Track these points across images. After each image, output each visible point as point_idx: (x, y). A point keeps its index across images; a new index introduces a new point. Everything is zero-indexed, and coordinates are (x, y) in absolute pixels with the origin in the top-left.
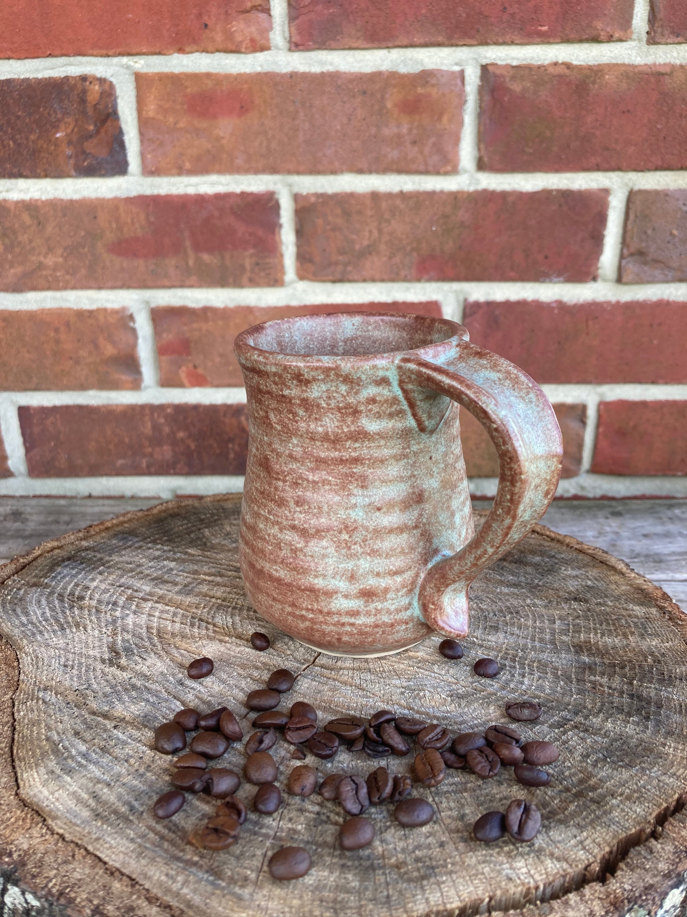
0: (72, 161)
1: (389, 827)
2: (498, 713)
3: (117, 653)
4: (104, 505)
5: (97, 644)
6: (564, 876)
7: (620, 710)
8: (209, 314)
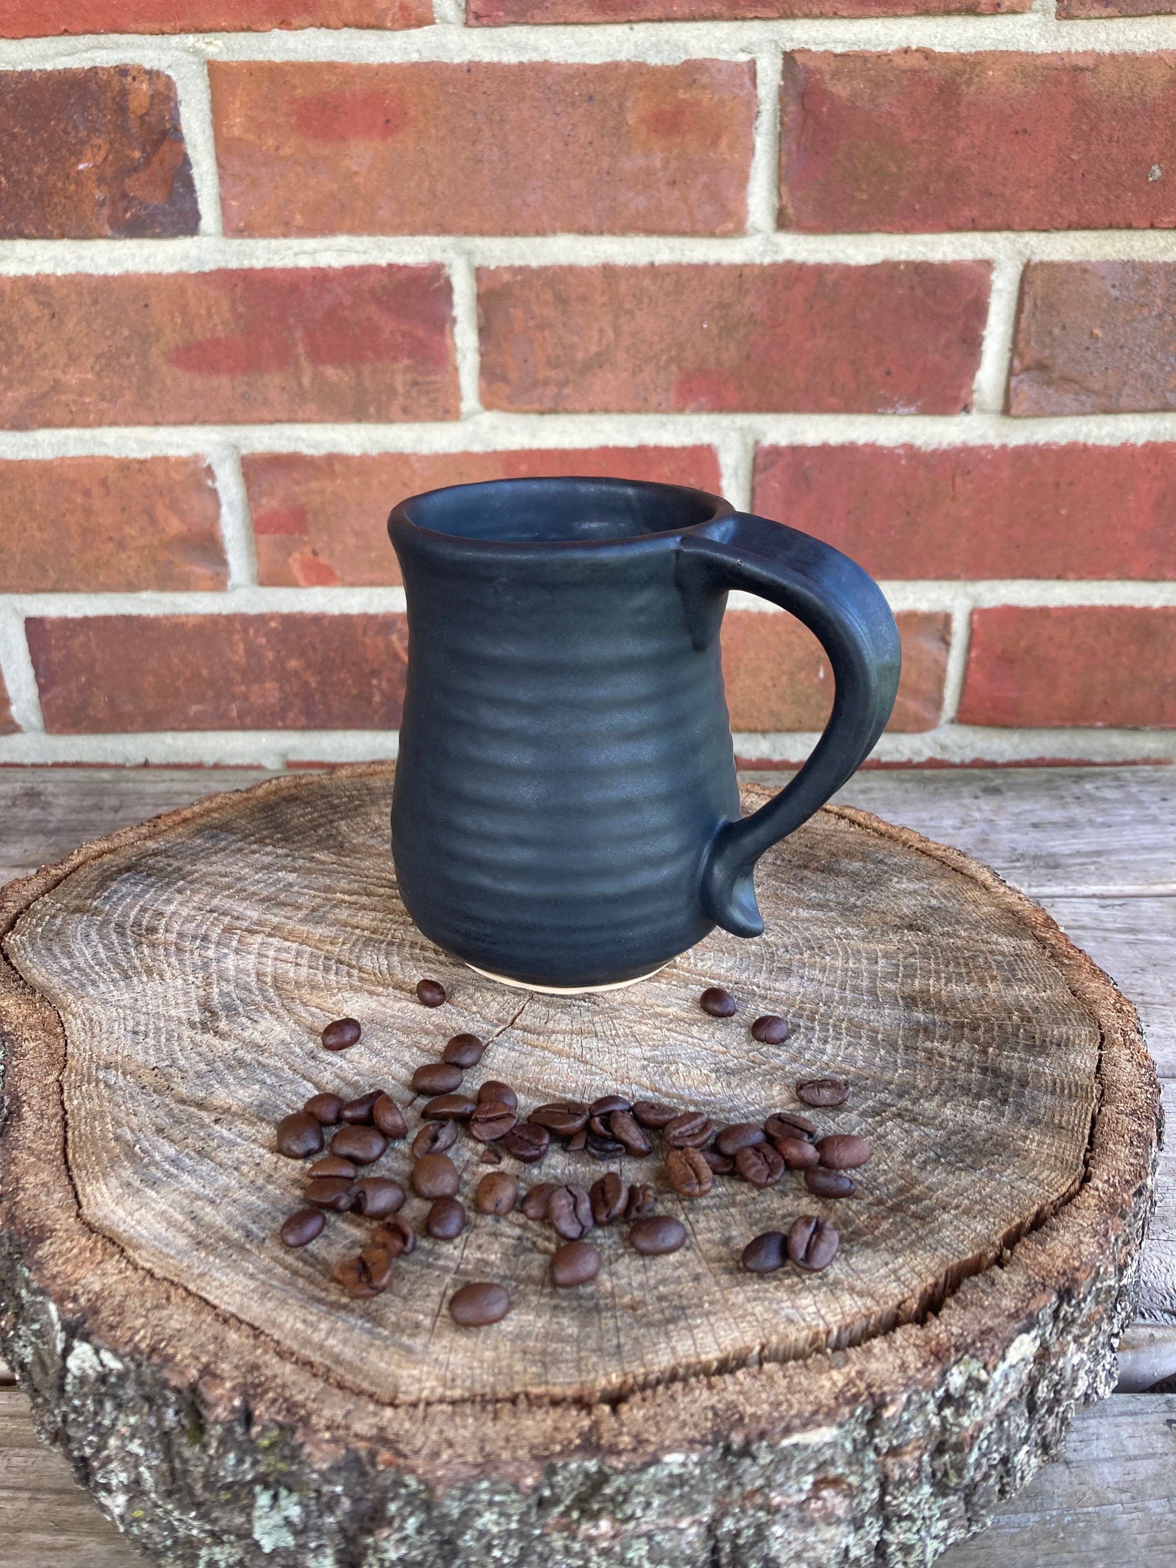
0: (105, 211)
1: (622, 1255)
2: (785, 1095)
3: (213, 1013)
4: (172, 780)
5: (181, 999)
6: (868, 1317)
7: (966, 1090)
8: (337, 467)
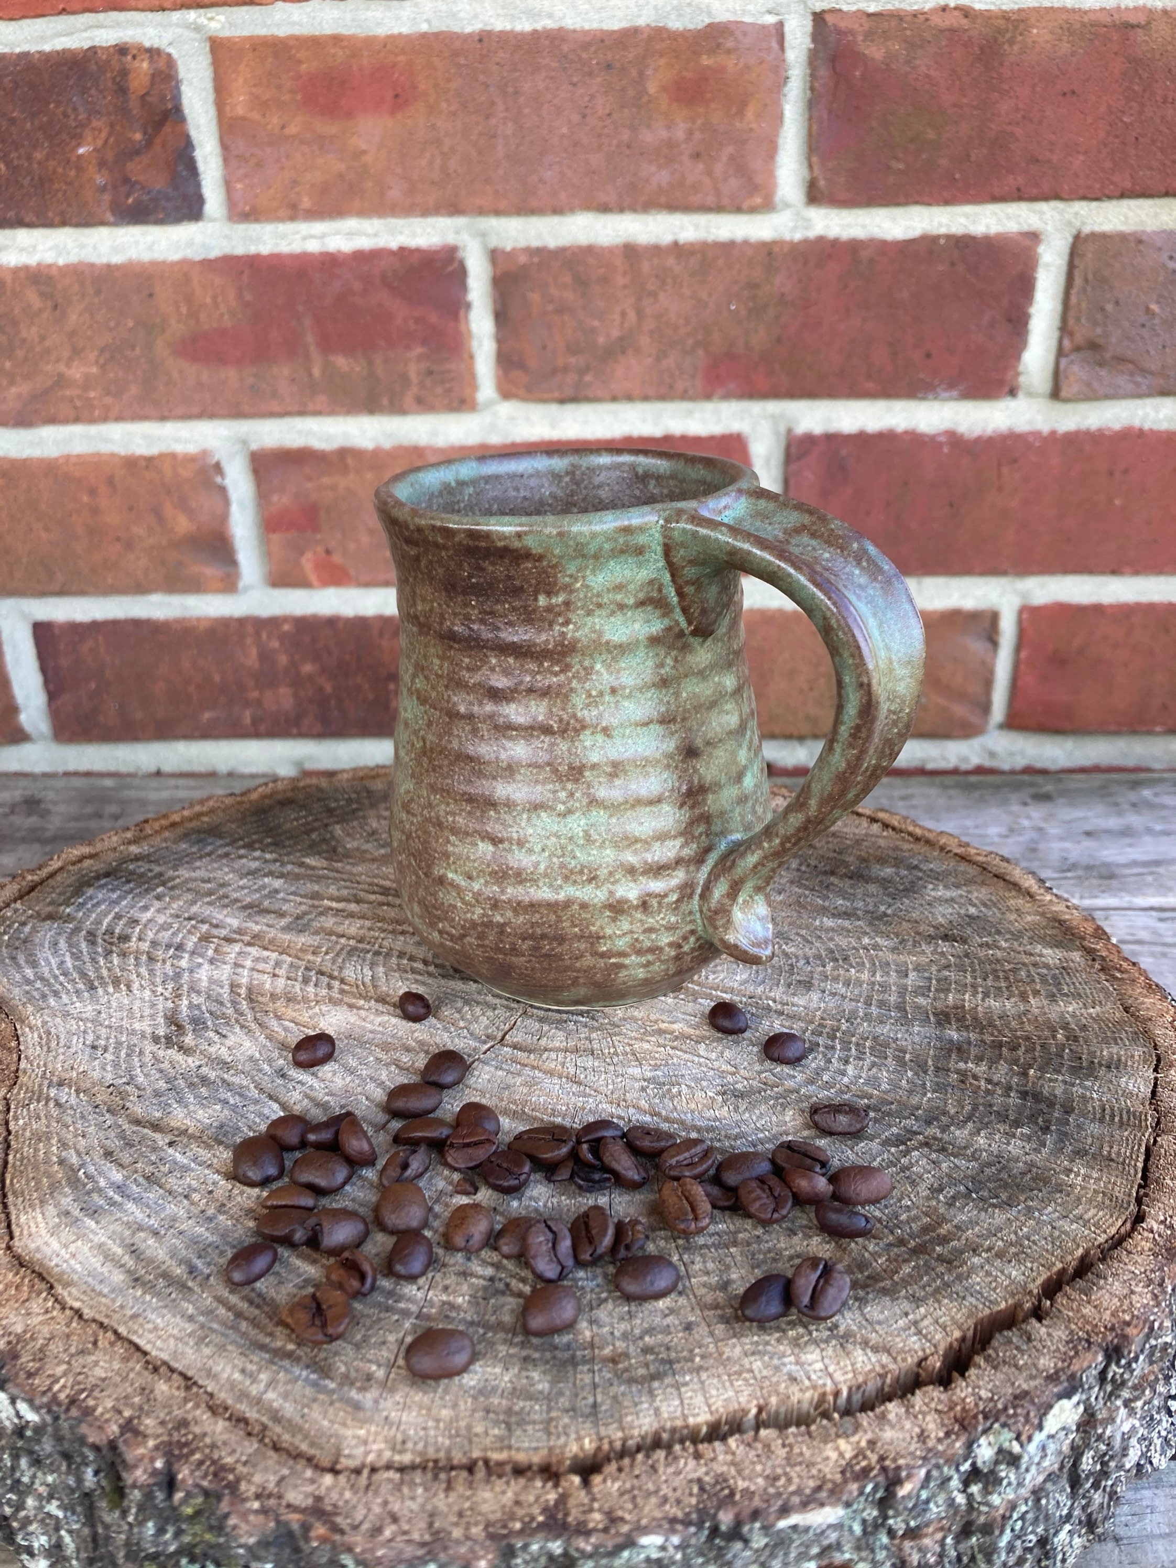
0: (107, 197)
1: (606, 1300)
2: (799, 1121)
3: (180, 1027)
4: (177, 787)
5: (147, 1012)
6: (883, 1376)
7: (1002, 1117)
8: (349, 461)
